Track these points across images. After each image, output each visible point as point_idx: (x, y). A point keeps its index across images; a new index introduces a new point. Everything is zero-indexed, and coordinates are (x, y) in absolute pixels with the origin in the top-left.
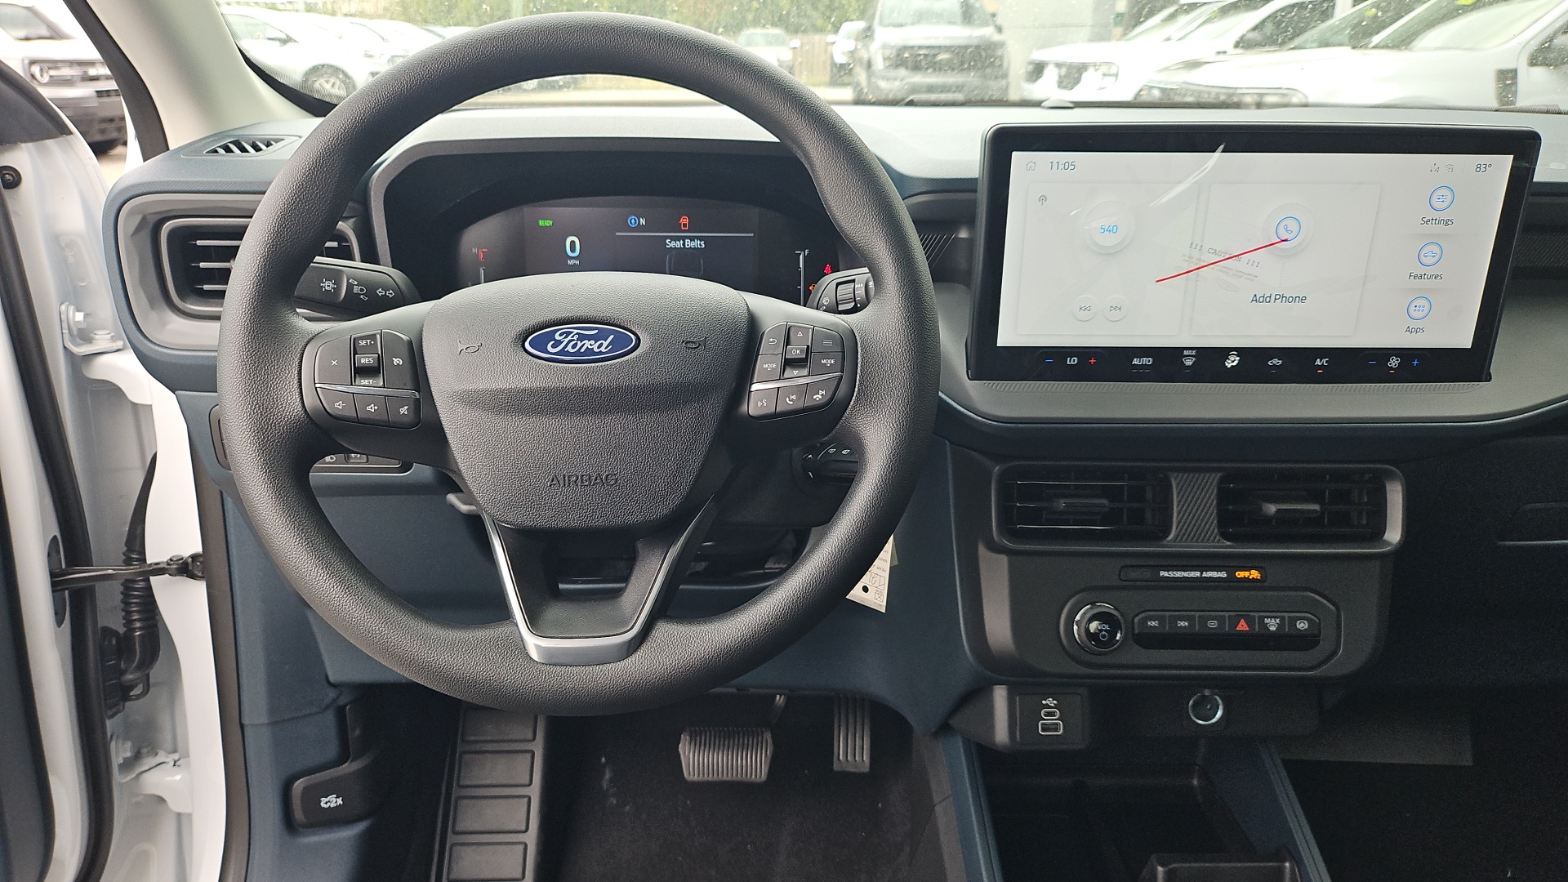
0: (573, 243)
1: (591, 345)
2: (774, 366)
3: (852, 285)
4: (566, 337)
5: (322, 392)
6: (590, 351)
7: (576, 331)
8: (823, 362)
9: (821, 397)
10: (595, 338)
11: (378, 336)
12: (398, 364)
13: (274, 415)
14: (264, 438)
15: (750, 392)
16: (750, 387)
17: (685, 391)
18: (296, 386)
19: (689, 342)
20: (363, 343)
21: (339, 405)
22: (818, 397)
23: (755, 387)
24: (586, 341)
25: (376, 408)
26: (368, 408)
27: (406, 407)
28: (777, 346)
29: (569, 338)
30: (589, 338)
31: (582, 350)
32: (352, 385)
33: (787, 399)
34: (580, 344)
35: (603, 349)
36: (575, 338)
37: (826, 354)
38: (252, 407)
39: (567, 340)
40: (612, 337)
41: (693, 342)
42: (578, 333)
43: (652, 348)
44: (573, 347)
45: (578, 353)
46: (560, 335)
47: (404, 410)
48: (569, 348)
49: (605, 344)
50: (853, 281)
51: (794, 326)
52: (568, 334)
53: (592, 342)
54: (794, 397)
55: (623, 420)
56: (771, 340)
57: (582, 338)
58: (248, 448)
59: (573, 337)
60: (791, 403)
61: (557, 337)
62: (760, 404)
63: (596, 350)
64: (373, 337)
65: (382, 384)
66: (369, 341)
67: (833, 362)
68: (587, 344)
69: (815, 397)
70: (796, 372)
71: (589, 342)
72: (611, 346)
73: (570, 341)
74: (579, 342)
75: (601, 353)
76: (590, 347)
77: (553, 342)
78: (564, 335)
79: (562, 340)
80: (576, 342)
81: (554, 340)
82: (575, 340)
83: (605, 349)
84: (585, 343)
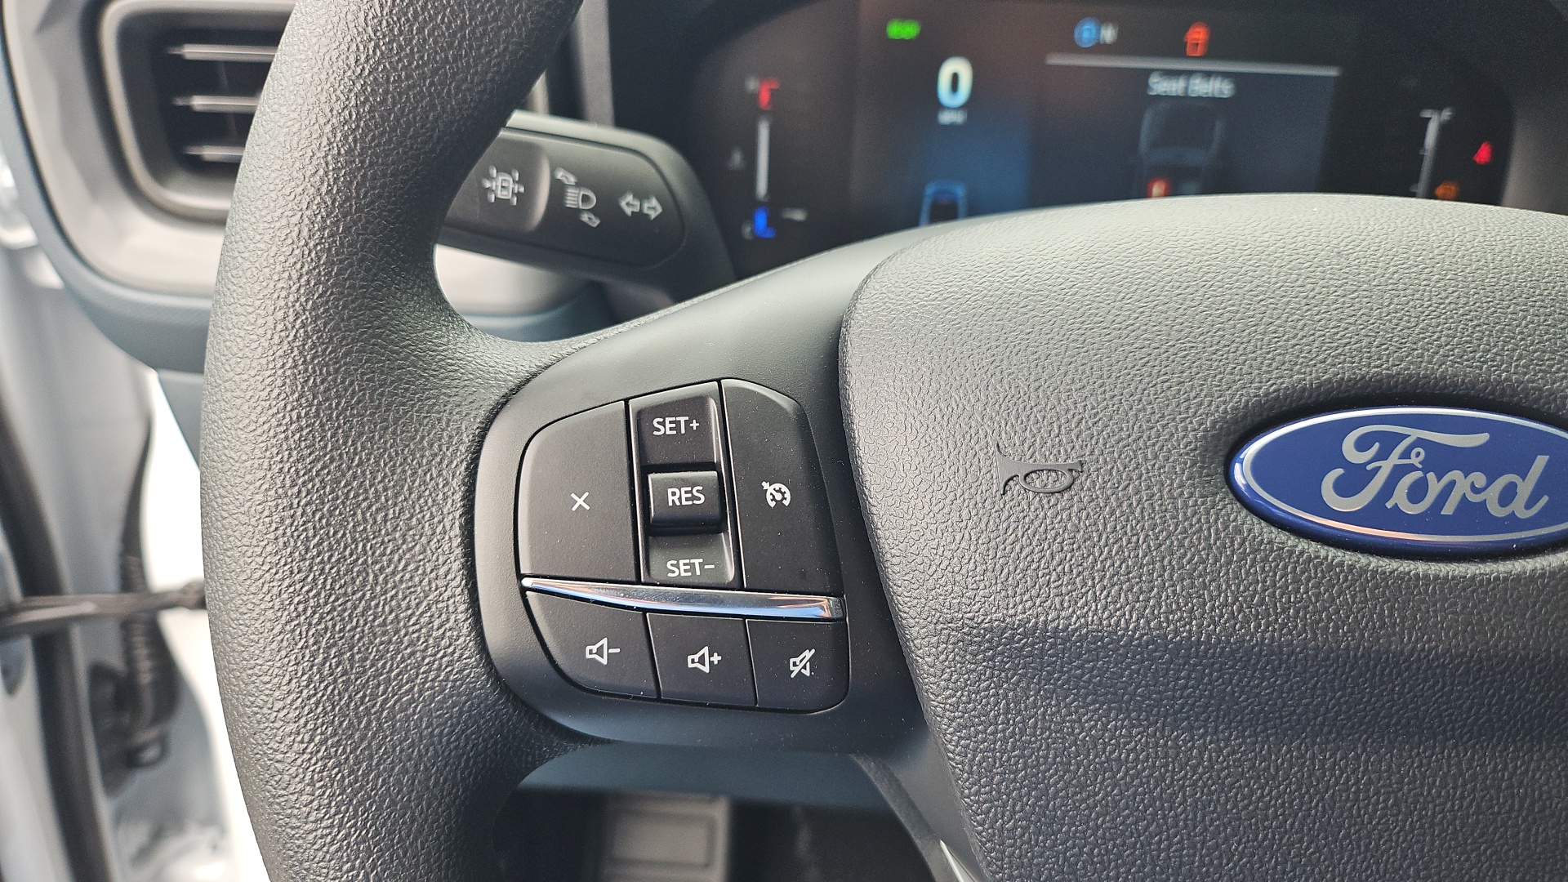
0: (955, 78)
1: (1475, 490)
4: (1382, 455)
5: (545, 609)
6: (1472, 515)
7: (1415, 434)
10: (1484, 463)
11: (713, 406)
12: (779, 503)
13: (388, 681)
14: (358, 762)
18: (458, 580)
20: (664, 427)
21: (600, 652)
24: (1456, 475)
25: (716, 658)
26: (693, 660)
27: (808, 654)
29: (1394, 459)
30: (1466, 460)
31: (1448, 509)
32: (638, 582)
34: (1435, 487)
35: (1518, 508)
36: (1415, 461)
38: (313, 656)
39: (1386, 467)
40: (1541, 461)
42: (1420, 442)
46: (1362, 444)
47: (801, 664)
49: (1525, 488)
52: (1388, 442)
53: (1479, 478)
57: (1440, 460)
58: (305, 798)
59: (1406, 454)
61: (1351, 453)
63: (1496, 510)
64: (694, 407)
65: (731, 573)
66: (682, 419)
68: (1463, 484)
71: (1466, 477)
72: (1545, 499)
73: (1398, 472)
74: (1431, 476)
75: (1513, 523)
76: (1474, 498)
77: (1339, 471)
78: (1377, 445)
79: (1369, 467)
80: (1419, 474)
81: (1343, 462)
82: (1417, 469)
83: (1528, 506)
84: (1452, 484)
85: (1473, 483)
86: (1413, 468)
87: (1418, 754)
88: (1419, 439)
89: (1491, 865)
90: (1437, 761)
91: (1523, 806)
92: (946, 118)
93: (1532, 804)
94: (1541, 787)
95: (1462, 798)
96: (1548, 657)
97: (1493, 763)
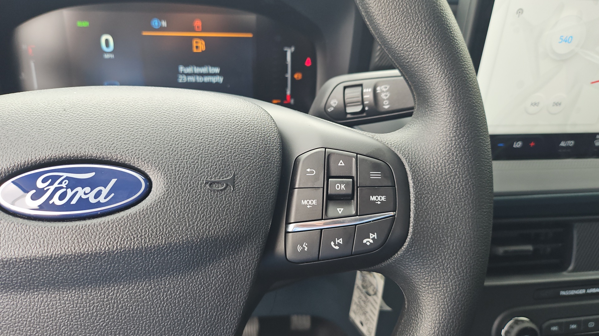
0: (107, 41)
1: (85, 194)
2: (314, 202)
3: (359, 89)
4: (51, 184)
6: (84, 203)
7: (65, 175)
8: (373, 198)
9: (371, 241)
10: (91, 184)
15: (287, 232)
16: (286, 227)
17: (212, 247)
19: (214, 182)
22: (368, 241)
23: (291, 228)
24: (79, 189)
28: (316, 178)
29: (56, 185)
30: (82, 183)
31: (74, 202)
33: (332, 243)
34: (70, 193)
35: (102, 199)
36: (64, 185)
37: (376, 189)
39: (52, 188)
40: (114, 181)
41: (218, 183)
42: (67, 178)
43: (168, 194)
44: (61, 197)
45: (67, 206)
46: (44, 181)
48: (56, 200)
49: (105, 191)
50: (361, 85)
51: (334, 153)
52: (55, 179)
53: (87, 189)
54: (340, 241)
55: (133, 289)
56: (309, 170)
57: (73, 184)
59: (61, 183)
60: (337, 248)
61: (40, 184)
62: (299, 249)
63: (93, 200)
67: (383, 198)
68: (81, 192)
69: (365, 241)
70: (340, 211)
71: (83, 189)
72: (113, 194)
73: (57, 190)
74: (69, 190)
75: (99, 204)
76: (84, 197)
77: (34, 191)
78: (50, 180)
79: (45, 189)
80: (65, 190)
81: (36, 188)
82: (64, 188)
83: (105, 198)
84: (77, 192)
85: (85, 192)
86: (62, 188)
87: (70, 292)
88: (67, 177)
89: (105, 330)
90: (78, 294)
91: (114, 307)
92: (107, 56)
93: (118, 306)
94: (120, 300)
95: (90, 306)
96: (105, 252)
97: (100, 292)
